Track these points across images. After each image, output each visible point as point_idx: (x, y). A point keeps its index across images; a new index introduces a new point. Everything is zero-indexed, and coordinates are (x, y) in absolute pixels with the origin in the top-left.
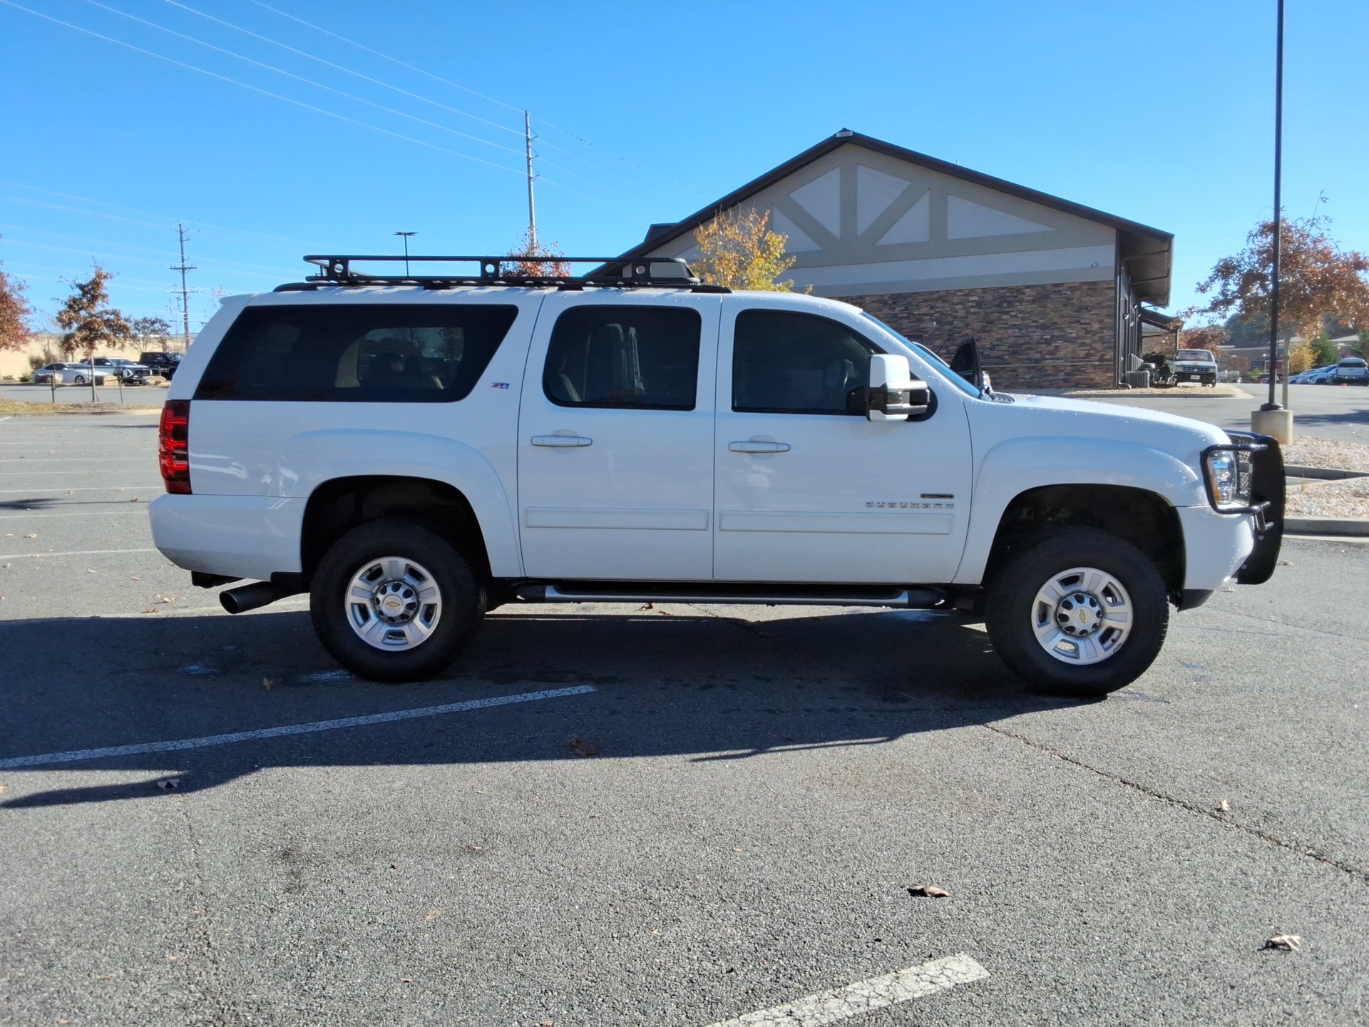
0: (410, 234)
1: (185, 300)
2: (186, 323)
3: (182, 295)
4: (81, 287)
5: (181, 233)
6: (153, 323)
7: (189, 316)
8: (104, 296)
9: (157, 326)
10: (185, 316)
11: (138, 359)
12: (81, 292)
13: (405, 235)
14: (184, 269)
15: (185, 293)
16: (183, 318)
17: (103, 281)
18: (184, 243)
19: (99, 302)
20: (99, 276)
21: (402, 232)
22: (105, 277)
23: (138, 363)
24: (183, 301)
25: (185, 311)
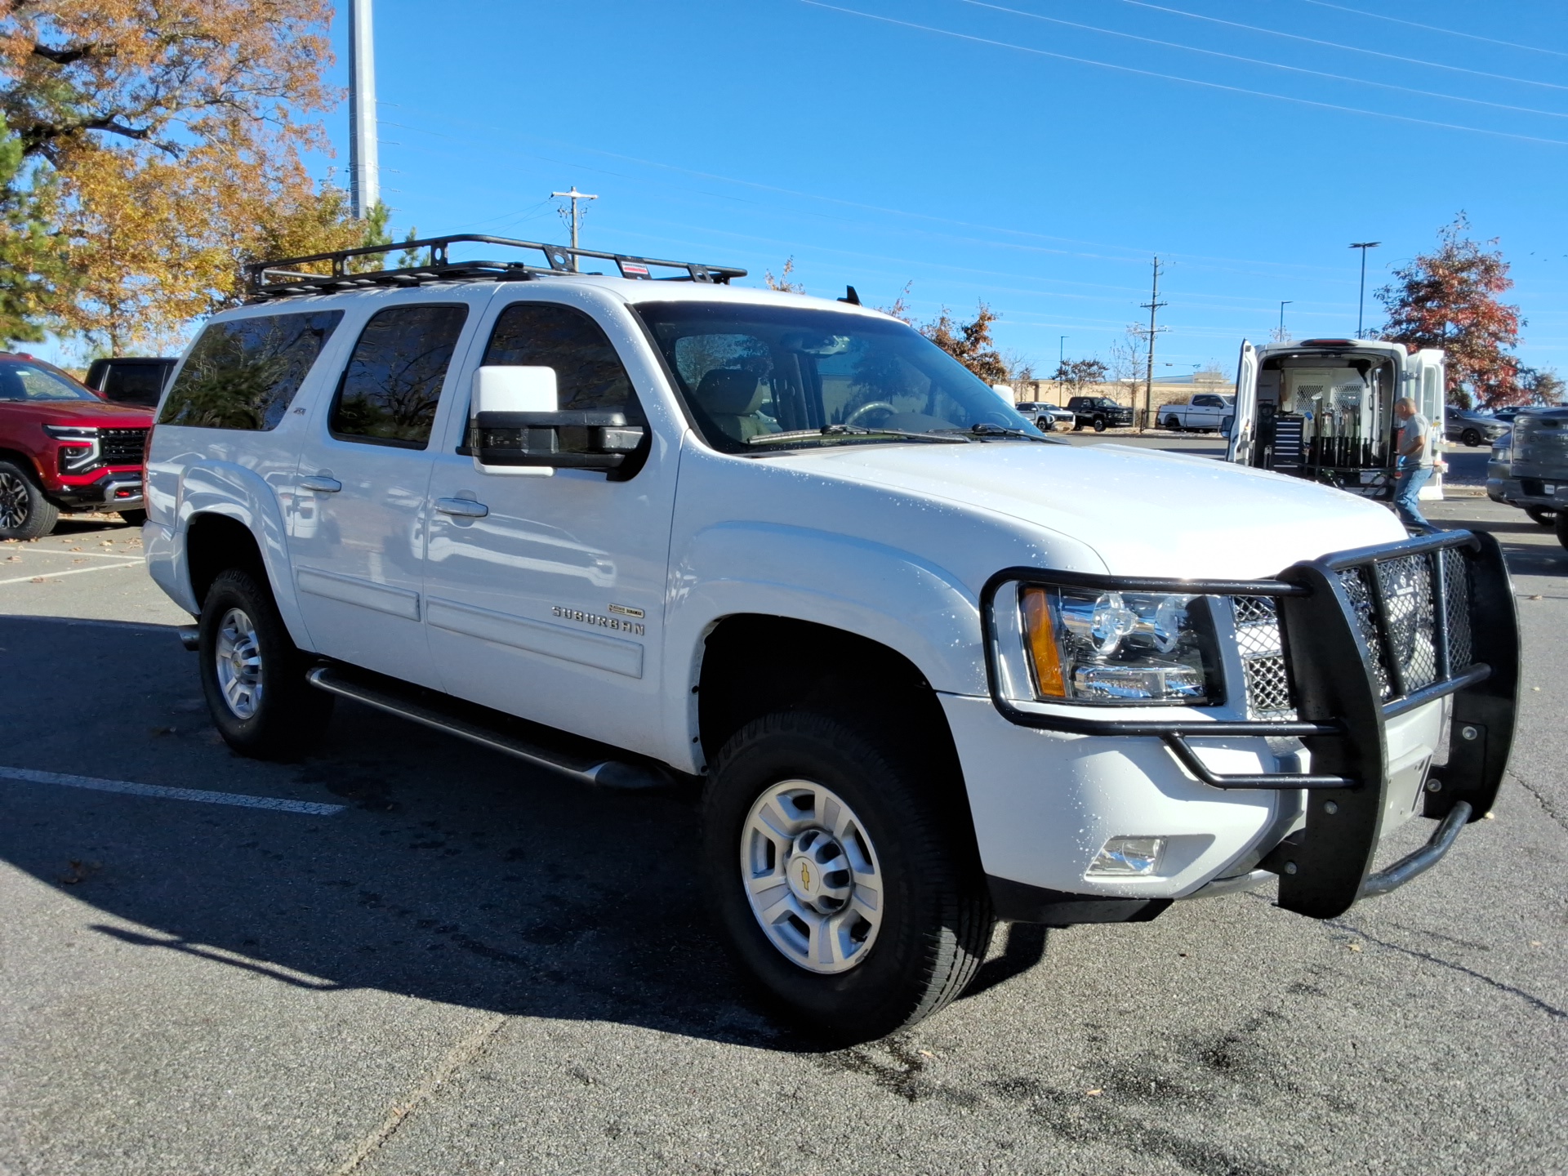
0: (1370, 245)
1: (1152, 340)
2: (1150, 366)
3: (1149, 334)
4: (966, 330)
5: (1156, 267)
6: (1090, 365)
7: (1153, 358)
8: (985, 339)
9: (1095, 368)
10: (1150, 357)
11: (1065, 404)
12: (965, 335)
13: (1364, 246)
14: (1154, 306)
15: (1152, 333)
16: (1147, 359)
17: (986, 323)
18: (1157, 277)
19: (982, 344)
20: (982, 318)
21: (1361, 242)
22: (989, 318)
23: (1065, 409)
24: (1148, 342)
25: (1151, 352)
